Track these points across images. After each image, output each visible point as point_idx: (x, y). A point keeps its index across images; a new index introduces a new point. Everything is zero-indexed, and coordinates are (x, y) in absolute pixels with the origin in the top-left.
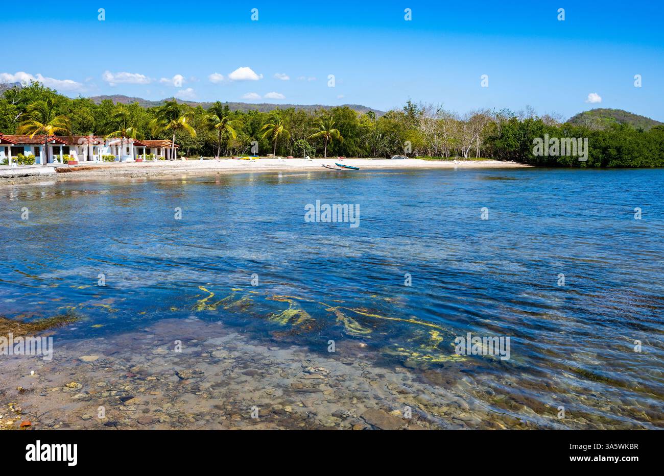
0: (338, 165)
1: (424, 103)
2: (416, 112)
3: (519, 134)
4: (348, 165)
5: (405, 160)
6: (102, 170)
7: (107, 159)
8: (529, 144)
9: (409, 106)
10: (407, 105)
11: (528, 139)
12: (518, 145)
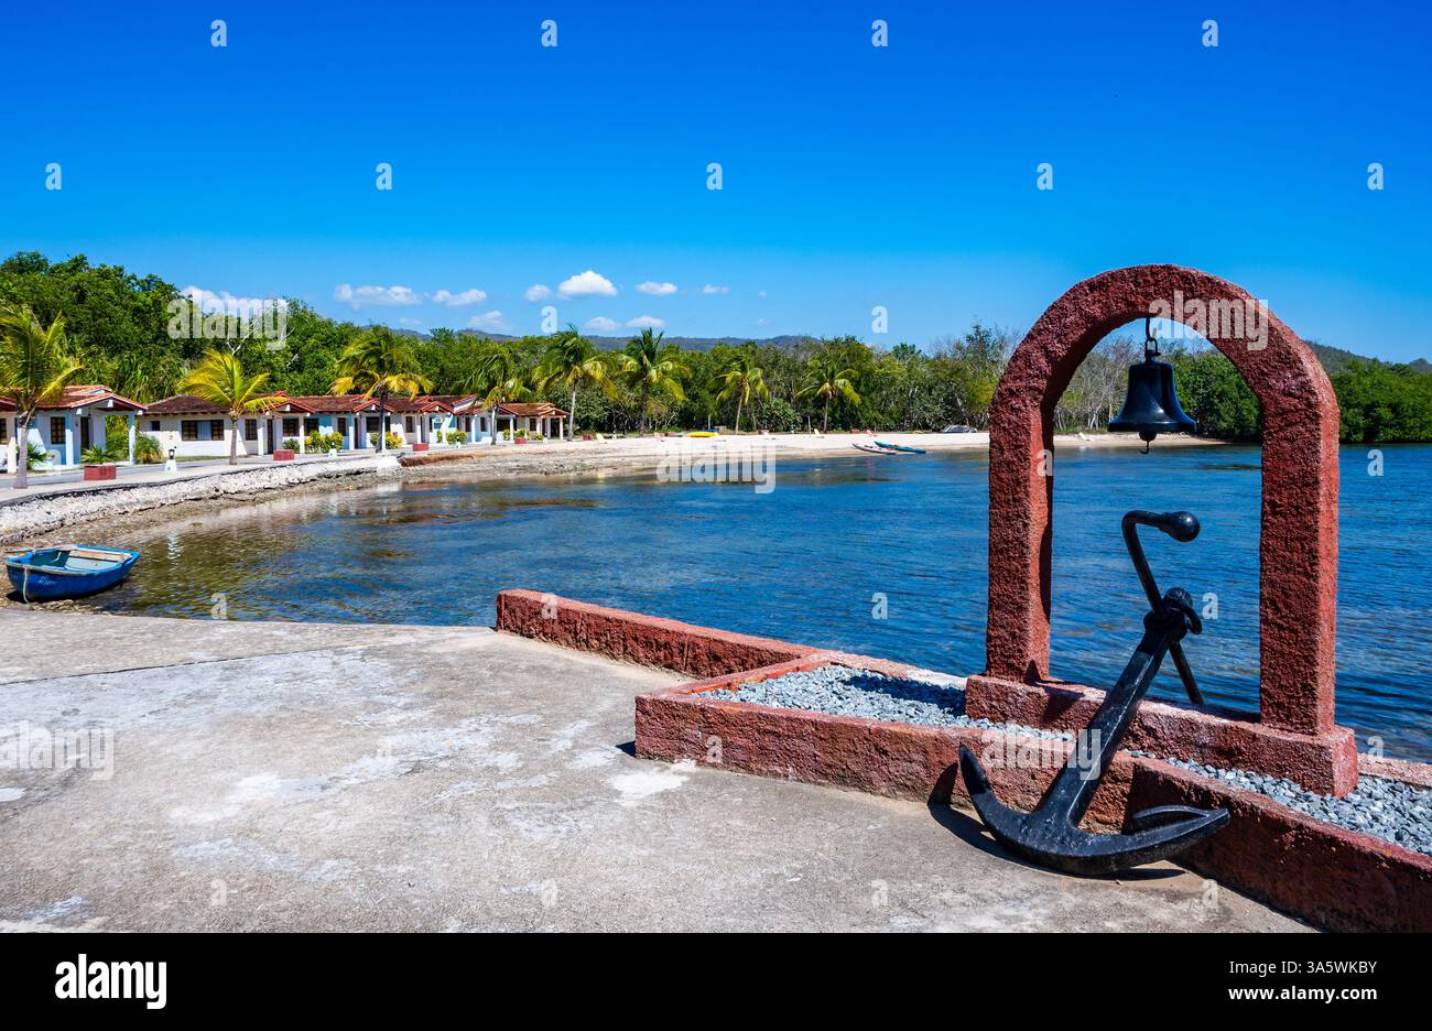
0: (881, 446)
1: (1002, 328)
2: (991, 345)
3: (1194, 383)
4: (902, 445)
5: (970, 434)
6: (476, 459)
7: (452, 439)
8: (1216, 401)
9: (978, 333)
10: (972, 332)
11: (1214, 392)
12: (1194, 402)
